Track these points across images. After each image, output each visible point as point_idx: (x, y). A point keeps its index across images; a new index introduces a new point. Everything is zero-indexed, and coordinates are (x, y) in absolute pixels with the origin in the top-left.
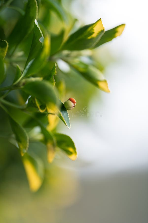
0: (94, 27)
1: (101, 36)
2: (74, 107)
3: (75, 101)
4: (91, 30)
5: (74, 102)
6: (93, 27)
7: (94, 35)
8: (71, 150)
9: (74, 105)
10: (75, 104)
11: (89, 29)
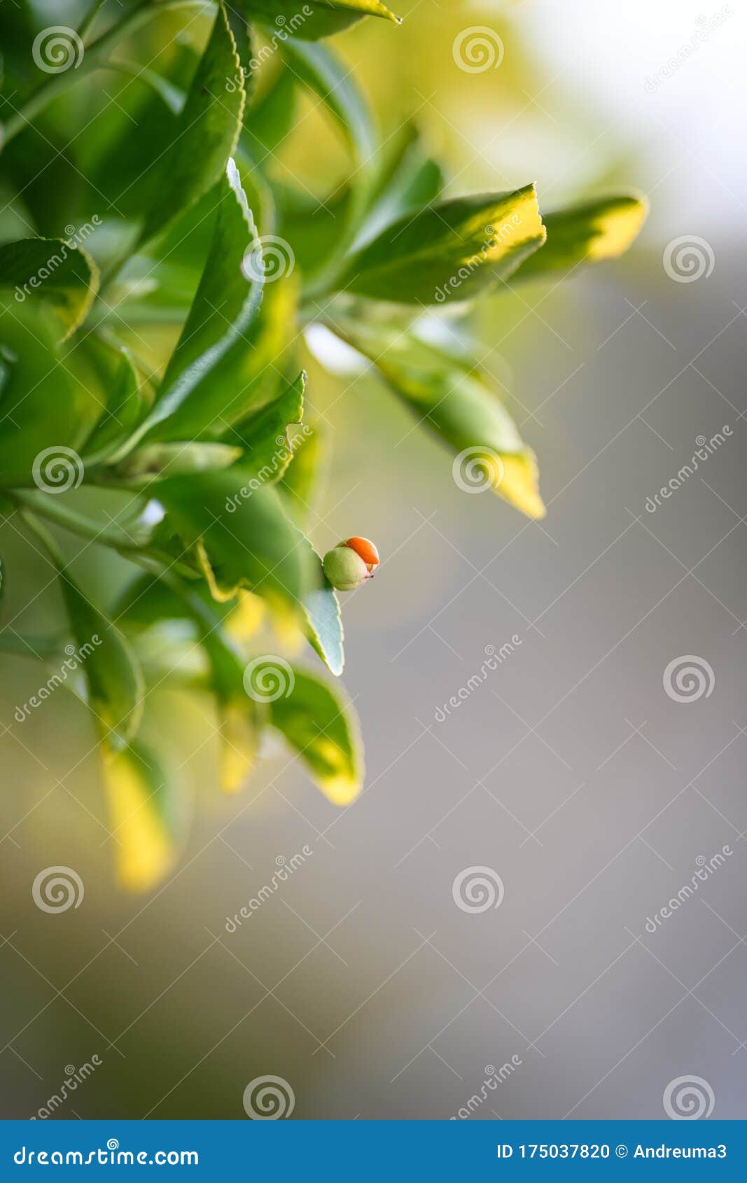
0: (500, 219)
1: (524, 256)
2: (366, 577)
3: (377, 554)
4: (481, 230)
5: (368, 559)
6: (494, 221)
7: (493, 254)
8: (331, 752)
9: (369, 570)
10: (375, 566)
11: (474, 224)
